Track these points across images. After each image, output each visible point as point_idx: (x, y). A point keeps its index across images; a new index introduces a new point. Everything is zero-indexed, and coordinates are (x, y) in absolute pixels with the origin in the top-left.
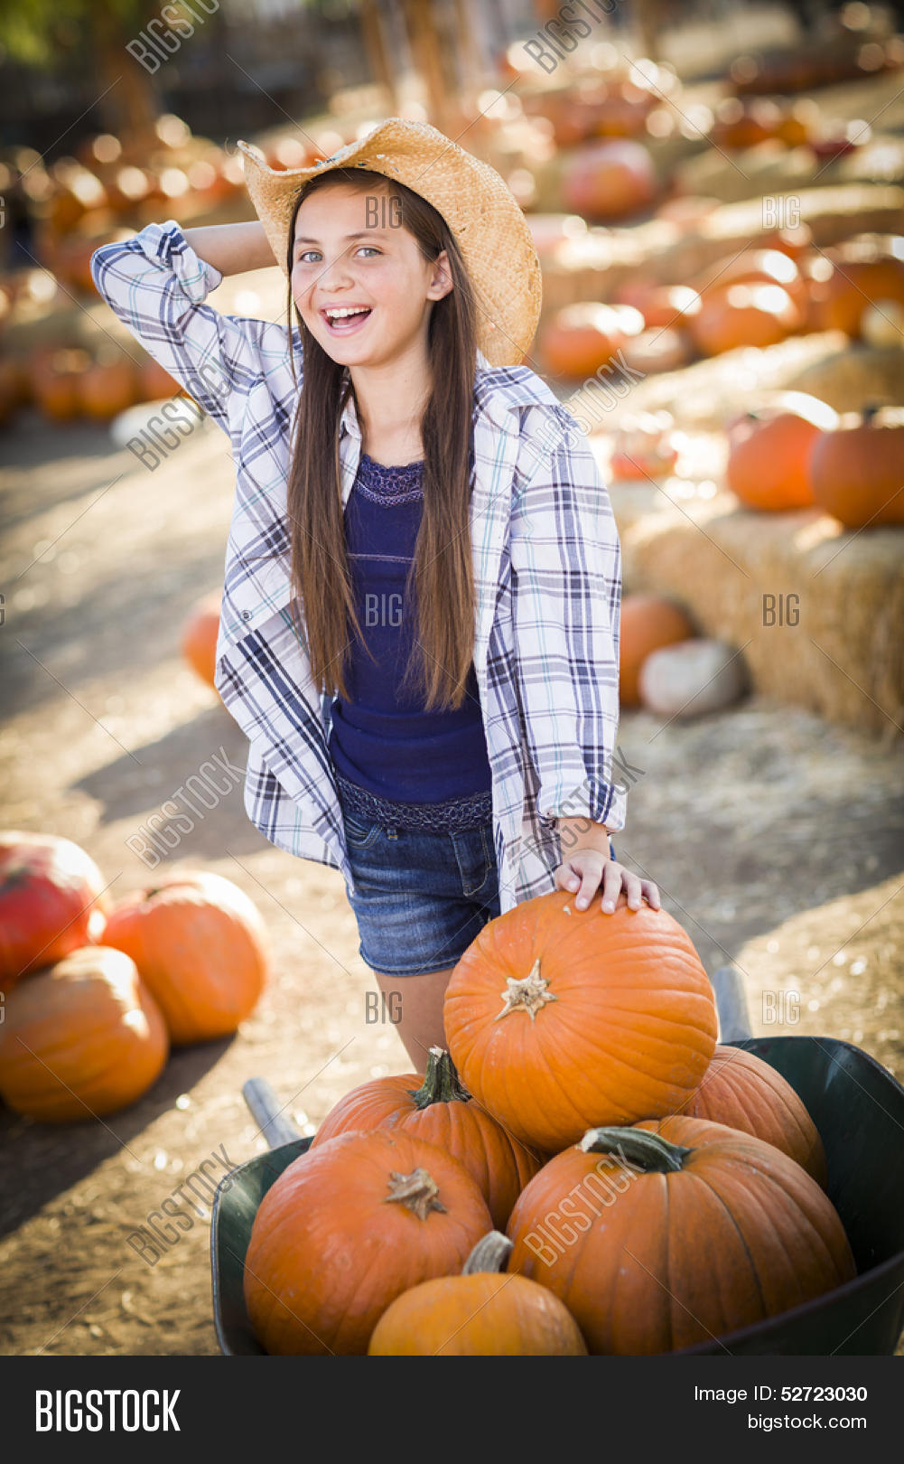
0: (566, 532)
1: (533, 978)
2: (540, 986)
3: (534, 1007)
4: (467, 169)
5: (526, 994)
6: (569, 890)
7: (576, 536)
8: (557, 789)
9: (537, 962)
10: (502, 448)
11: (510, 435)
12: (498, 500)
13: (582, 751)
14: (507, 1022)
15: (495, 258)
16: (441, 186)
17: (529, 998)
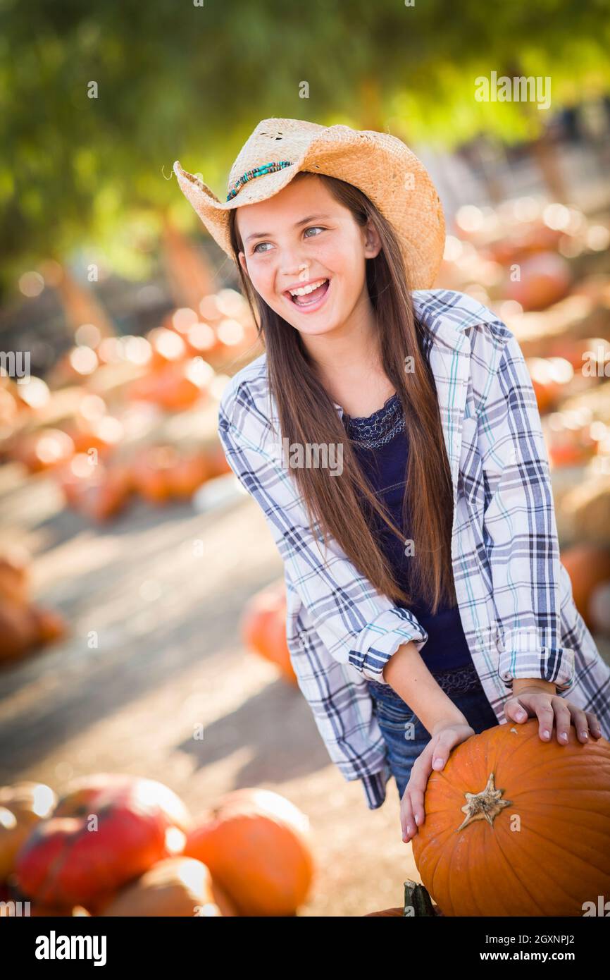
0: (517, 428)
1: (489, 790)
2: (495, 795)
3: (492, 814)
4: (379, 151)
5: (484, 803)
6: (519, 722)
7: (526, 431)
8: (512, 655)
9: (492, 776)
10: (455, 366)
11: (462, 354)
12: (455, 413)
13: (537, 618)
14: (468, 830)
15: (409, 206)
16: (357, 170)
17: (487, 807)
